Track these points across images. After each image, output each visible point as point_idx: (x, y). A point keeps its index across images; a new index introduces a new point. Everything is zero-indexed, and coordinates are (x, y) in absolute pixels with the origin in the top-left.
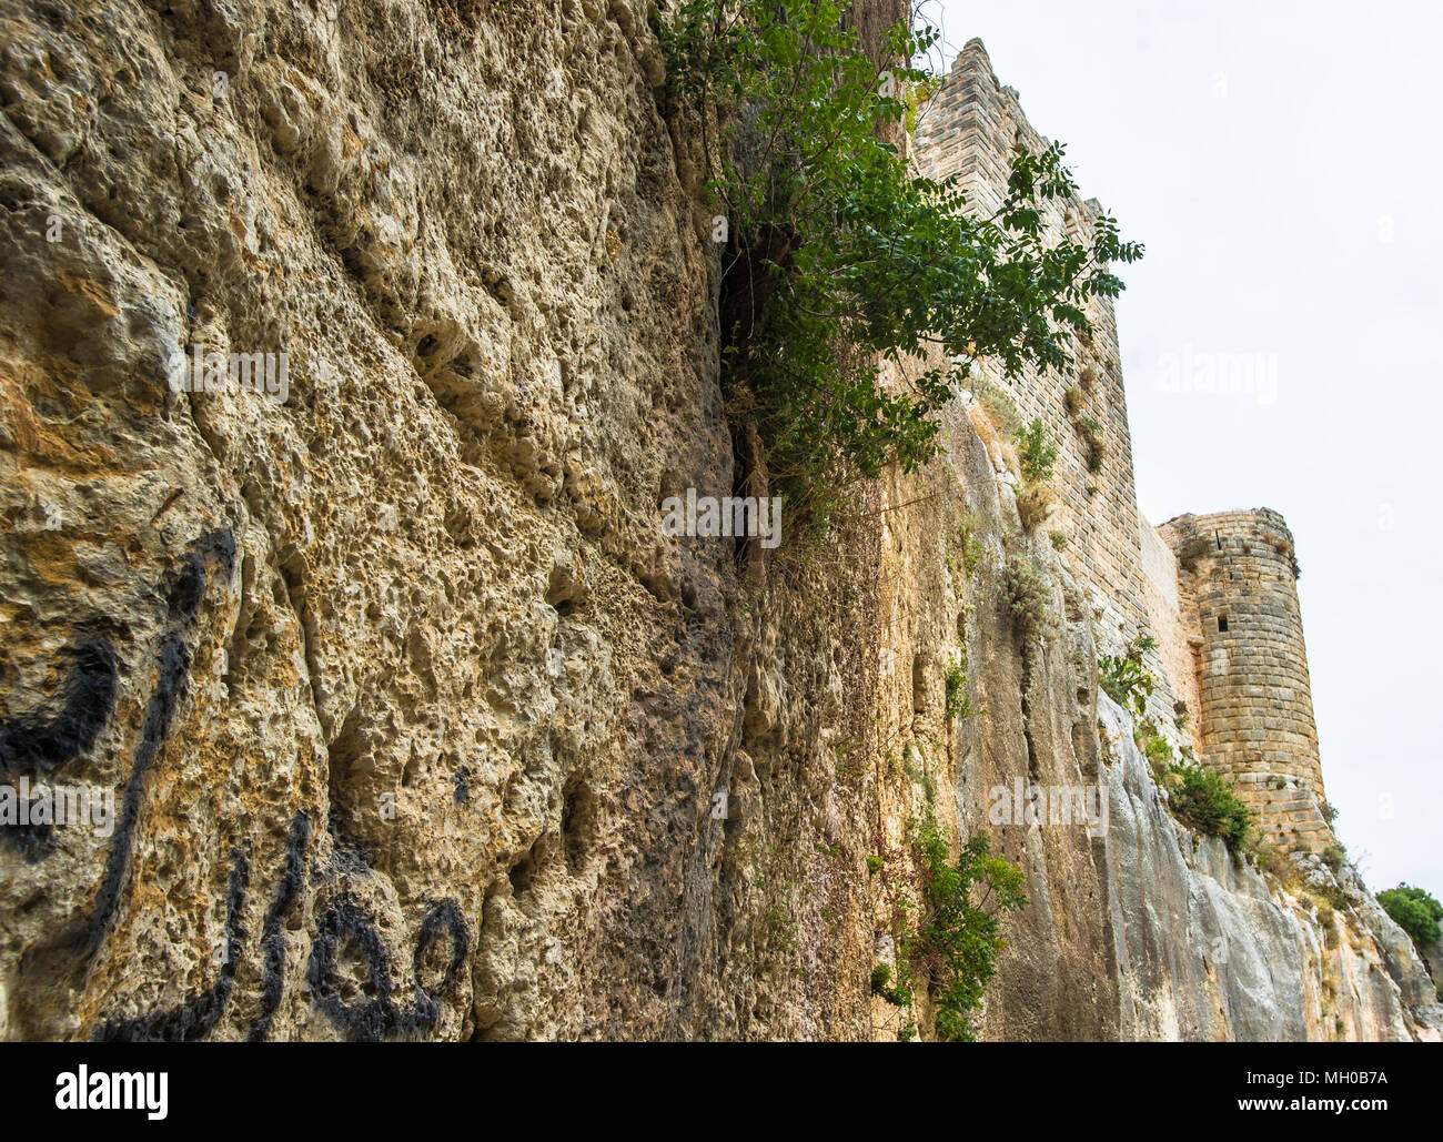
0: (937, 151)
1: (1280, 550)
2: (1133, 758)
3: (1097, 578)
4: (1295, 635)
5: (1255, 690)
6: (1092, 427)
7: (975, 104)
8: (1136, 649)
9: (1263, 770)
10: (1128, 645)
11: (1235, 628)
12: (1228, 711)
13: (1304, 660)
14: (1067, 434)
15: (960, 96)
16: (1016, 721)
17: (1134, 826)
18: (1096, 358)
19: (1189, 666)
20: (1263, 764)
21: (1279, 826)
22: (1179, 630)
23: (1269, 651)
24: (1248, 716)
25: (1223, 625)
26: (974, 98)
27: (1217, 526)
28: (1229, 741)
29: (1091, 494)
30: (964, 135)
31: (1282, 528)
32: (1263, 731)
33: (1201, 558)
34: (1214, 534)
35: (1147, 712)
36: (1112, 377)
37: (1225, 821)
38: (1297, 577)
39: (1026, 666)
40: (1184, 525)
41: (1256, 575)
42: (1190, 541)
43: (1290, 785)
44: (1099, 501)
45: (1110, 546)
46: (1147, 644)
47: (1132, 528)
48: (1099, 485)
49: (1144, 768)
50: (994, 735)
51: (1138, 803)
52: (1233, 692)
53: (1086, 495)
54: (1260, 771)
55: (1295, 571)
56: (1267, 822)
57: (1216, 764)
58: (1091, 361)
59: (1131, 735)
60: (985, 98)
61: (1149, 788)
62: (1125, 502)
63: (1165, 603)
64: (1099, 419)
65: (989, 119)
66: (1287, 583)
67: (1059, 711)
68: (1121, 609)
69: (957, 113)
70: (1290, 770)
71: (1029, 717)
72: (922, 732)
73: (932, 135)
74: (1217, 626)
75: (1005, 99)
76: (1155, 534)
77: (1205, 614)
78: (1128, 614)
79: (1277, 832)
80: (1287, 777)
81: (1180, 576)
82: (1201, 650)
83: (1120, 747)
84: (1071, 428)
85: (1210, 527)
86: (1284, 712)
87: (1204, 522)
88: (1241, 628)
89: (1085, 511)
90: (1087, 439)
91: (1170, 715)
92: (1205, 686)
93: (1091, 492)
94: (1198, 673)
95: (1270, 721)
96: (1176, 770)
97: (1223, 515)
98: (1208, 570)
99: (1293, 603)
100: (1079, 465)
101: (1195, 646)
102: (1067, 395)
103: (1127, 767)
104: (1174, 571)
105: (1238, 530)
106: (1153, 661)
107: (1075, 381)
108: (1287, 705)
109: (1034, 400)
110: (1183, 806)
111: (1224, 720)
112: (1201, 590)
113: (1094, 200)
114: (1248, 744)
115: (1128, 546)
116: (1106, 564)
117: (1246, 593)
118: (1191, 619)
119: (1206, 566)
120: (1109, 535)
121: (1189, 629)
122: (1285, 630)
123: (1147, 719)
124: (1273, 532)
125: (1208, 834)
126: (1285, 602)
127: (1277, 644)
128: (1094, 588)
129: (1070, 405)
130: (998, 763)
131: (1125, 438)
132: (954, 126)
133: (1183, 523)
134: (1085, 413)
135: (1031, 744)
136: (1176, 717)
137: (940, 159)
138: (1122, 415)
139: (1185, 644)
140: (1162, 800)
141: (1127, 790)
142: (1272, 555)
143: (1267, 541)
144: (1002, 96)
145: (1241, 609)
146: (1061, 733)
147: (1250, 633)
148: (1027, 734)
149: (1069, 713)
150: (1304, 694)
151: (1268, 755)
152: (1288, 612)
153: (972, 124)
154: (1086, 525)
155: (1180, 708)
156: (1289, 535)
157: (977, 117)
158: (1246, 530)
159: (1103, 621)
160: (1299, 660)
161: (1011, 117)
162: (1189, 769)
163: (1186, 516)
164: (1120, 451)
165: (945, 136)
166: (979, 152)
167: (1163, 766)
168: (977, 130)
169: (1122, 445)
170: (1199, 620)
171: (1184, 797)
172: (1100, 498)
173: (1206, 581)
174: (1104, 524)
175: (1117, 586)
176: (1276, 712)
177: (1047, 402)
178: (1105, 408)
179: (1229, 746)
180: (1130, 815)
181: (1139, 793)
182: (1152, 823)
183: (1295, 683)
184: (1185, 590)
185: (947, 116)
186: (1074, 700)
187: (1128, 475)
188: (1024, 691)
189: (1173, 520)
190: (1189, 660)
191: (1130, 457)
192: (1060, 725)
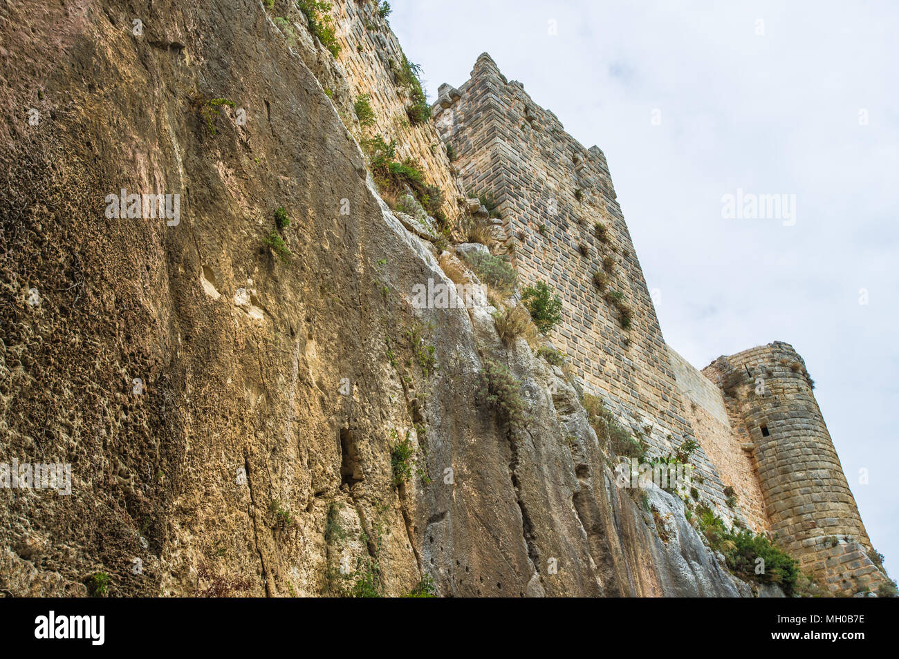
0: (470, 130)
1: (794, 369)
2: (687, 533)
3: (642, 405)
4: (820, 429)
5: (799, 475)
6: (618, 297)
7: (489, 94)
8: (682, 452)
9: (819, 534)
10: (677, 450)
11: (774, 432)
12: (783, 494)
13: (832, 446)
14: (599, 304)
15: (479, 92)
16: (506, 492)
17: (695, 585)
18: (614, 250)
19: (747, 467)
20: (818, 530)
21: (841, 575)
22: (733, 440)
23: (803, 444)
24: (799, 496)
25: (765, 432)
26: (488, 90)
27: (745, 361)
28: (789, 517)
29: (627, 345)
30: (485, 116)
31: (792, 352)
32: (812, 505)
33: (739, 386)
34: (743, 367)
35: (701, 498)
36: (630, 262)
37: (774, 571)
38: (812, 387)
39: (514, 448)
40: (721, 365)
41: (781, 390)
42: (727, 376)
43: (842, 542)
44: (635, 349)
45: (649, 380)
46: (690, 446)
47: (665, 364)
48: (633, 337)
49: (699, 539)
50: (483, 504)
51: (697, 567)
52: (783, 479)
53: (623, 345)
54: (817, 535)
55: (810, 383)
56: (831, 574)
57: (783, 536)
58: (610, 253)
59: (683, 514)
60: (497, 90)
61: (707, 553)
62: (656, 347)
63: (718, 423)
64: (624, 291)
65: (502, 102)
66: (805, 392)
67: (556, 482)
68: (667, 424)
69: (479, 103)
70: (840, 531)
71: (520, 489)
72: (362, 497)
73: (465, 121)
74: (760, 433)
75: (513, 90)
76: (701, 375)
77: (750, 426)
78: (674, 427)
79: (840, 580)
80: (838, 536)
81: (726, 402)
82: (754, 453)
83: (674, 525)
84: (602, 300)
85: (739, 363)
86: (825, 487)
87: (735, 360)
88: (779, 431)
89: (624, 357)
90: (616, 306)
91: (722, 499)
92: (762, 479)
93: (626, 343)
94: (755, 471)
95: (816, 496)
96: (727, 537)
97: (747, 352)
98: (745, 394)
99: (813, 406)
100: (613, 325)
101: (748, 451)
102: (594, 277)
103: (682, 539)
104: (720, 399)
105: (760, 361)
106: (701, 460)
107: (600, 267)
108: (826, 482)
109: (568, 283)
110: (739, 565)
111: (781, 502)
112: (743, 409)
113: (595, 147)
114: (804, 517)
115: (665, 378)
116: (649, 394)
117: (776, 405)
118: (741, 431)
119: (743, 391)
120: (646, 372)
121: (741, 440)
122: (812, 427)
123: (702, 503)
124: (786, 357)
125: (765, 584)
126: (806, 406)
127: (808, 438)
128: (641, 412)
129: (598, 283)
130: (489, 529)
131: (647, 302)
132: (478, 111)
133: (720, 364)
134: (610, 287)
135: (524, 511)
136: (727, 499)
137: (472, 135)
138: (643, 287)
139: (740, 451)
140: (721, 563)
141: (686, 558)
142: (789, 374)
143: (783, 364)
144: (509, 87)
145: (775, 417)
146: (559, 500)
147: (786, 434)
148: (520, 503)
149: (568, 484)
150: (837, 471)
151: (820, 522)
152: (812, 413)
153: (489, 107)
154: (626, 367)
155: (729, 492)
156: (799, 358)
157: (492, 102)
158: (766, 360)
159: (652, 435)
160: (828, 447)
161: (519, 99)
162: (739, 535)
163: (721, 358)
164: (645, 312)
165: (473, 119)
166: (497, 124)
167: (715, 536)
168: (493, 110)
169: (646, 307)
170: (747, 431)
171: (739, 558)
172: (636, 346)
173: (746, 401)
174: (642, 366)
175: (661, 408)
176: (819, 489)
177: (579, 284)
178: (628, 283)
179: (790, 521)
180: (690, 576)
181: (697, 559)
182: (713, 582)
183: (828, 464)
184: (732, 411)
185: (473, 106)
186: (573, 474)
187: (656, 328)
188: (512, 467)
189: (713, 363)
190: (746, 462)
191: (654, 315)
192: (558, 495)
